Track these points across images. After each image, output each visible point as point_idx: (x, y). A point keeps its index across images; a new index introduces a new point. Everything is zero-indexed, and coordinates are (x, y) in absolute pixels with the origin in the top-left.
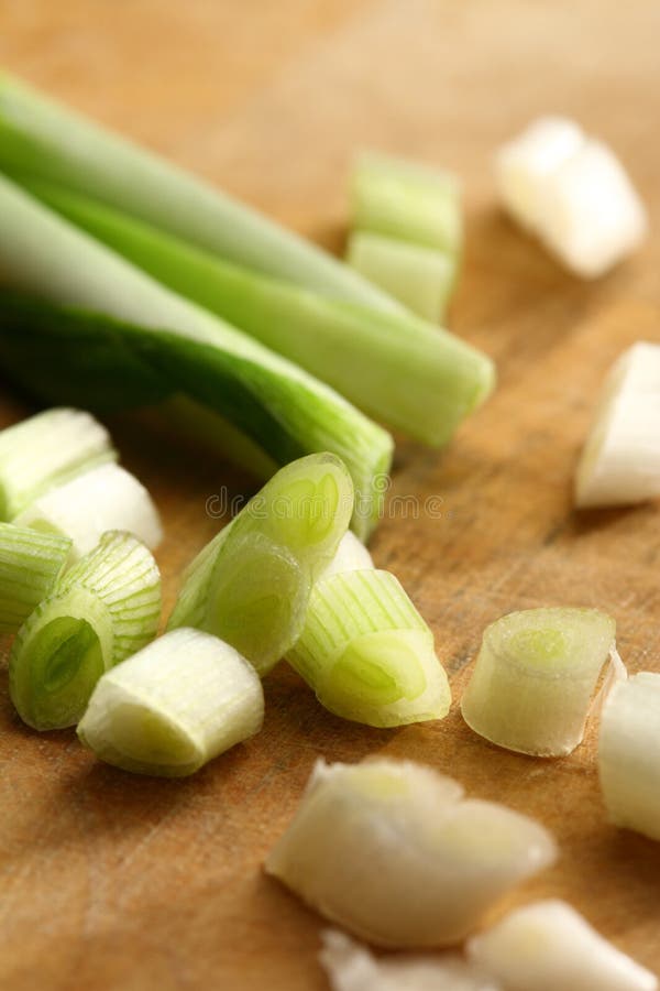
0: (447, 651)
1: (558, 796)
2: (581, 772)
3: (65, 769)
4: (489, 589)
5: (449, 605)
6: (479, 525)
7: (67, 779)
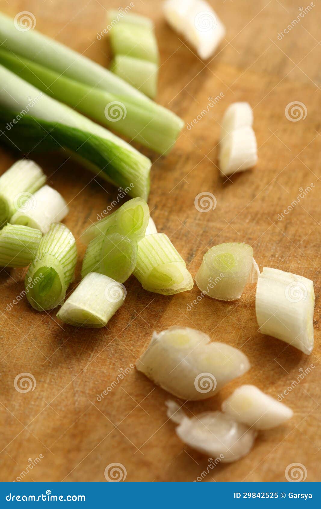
0: (185, 252)
1: (238, 319)
2: (245, 306)
3: (53, 328)
4: (195, 219)
5: (181, 229)
6: (186, 187)
7: (54, 333)
